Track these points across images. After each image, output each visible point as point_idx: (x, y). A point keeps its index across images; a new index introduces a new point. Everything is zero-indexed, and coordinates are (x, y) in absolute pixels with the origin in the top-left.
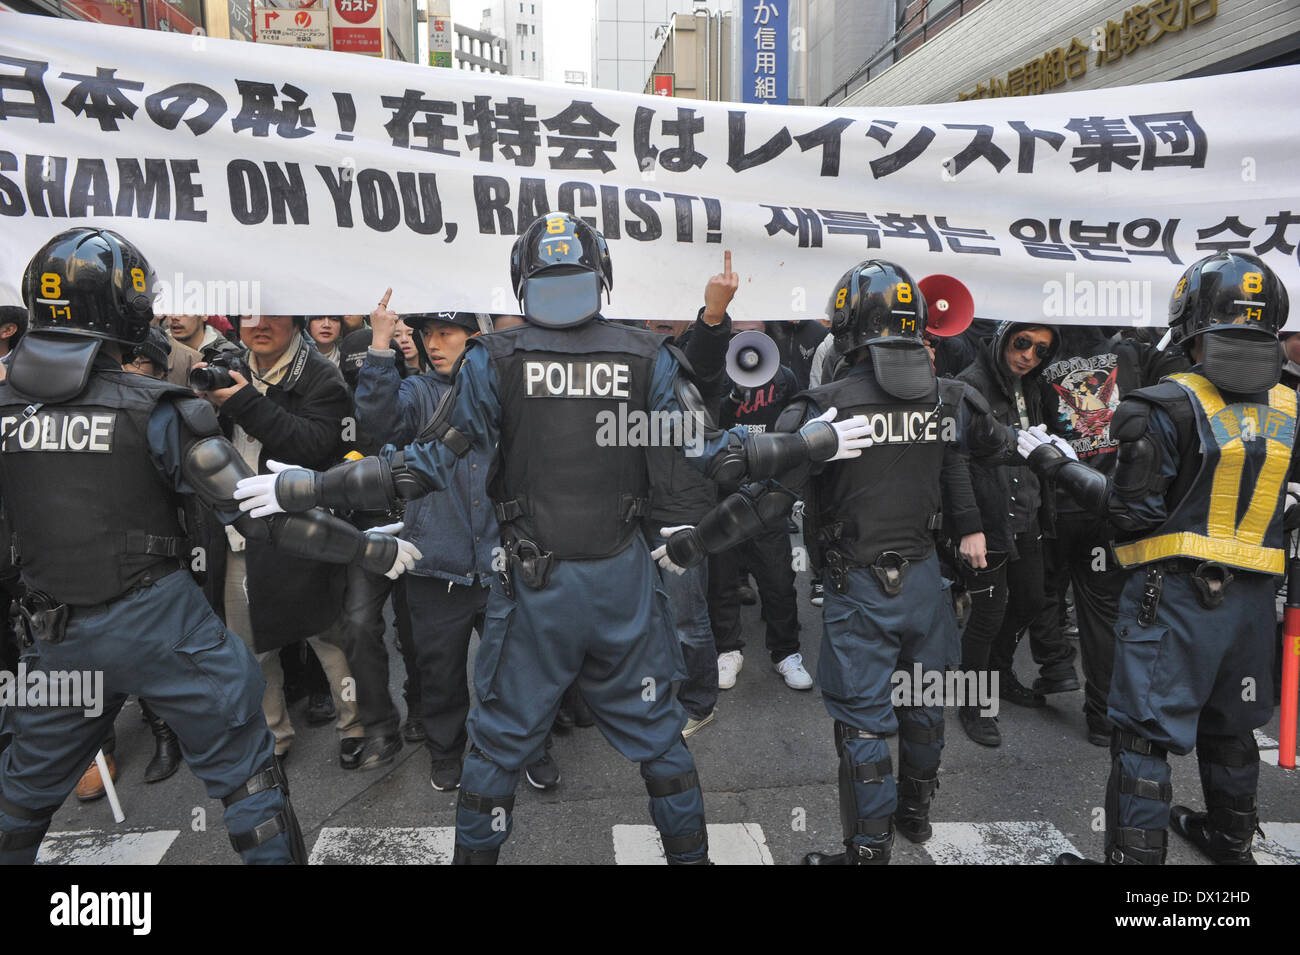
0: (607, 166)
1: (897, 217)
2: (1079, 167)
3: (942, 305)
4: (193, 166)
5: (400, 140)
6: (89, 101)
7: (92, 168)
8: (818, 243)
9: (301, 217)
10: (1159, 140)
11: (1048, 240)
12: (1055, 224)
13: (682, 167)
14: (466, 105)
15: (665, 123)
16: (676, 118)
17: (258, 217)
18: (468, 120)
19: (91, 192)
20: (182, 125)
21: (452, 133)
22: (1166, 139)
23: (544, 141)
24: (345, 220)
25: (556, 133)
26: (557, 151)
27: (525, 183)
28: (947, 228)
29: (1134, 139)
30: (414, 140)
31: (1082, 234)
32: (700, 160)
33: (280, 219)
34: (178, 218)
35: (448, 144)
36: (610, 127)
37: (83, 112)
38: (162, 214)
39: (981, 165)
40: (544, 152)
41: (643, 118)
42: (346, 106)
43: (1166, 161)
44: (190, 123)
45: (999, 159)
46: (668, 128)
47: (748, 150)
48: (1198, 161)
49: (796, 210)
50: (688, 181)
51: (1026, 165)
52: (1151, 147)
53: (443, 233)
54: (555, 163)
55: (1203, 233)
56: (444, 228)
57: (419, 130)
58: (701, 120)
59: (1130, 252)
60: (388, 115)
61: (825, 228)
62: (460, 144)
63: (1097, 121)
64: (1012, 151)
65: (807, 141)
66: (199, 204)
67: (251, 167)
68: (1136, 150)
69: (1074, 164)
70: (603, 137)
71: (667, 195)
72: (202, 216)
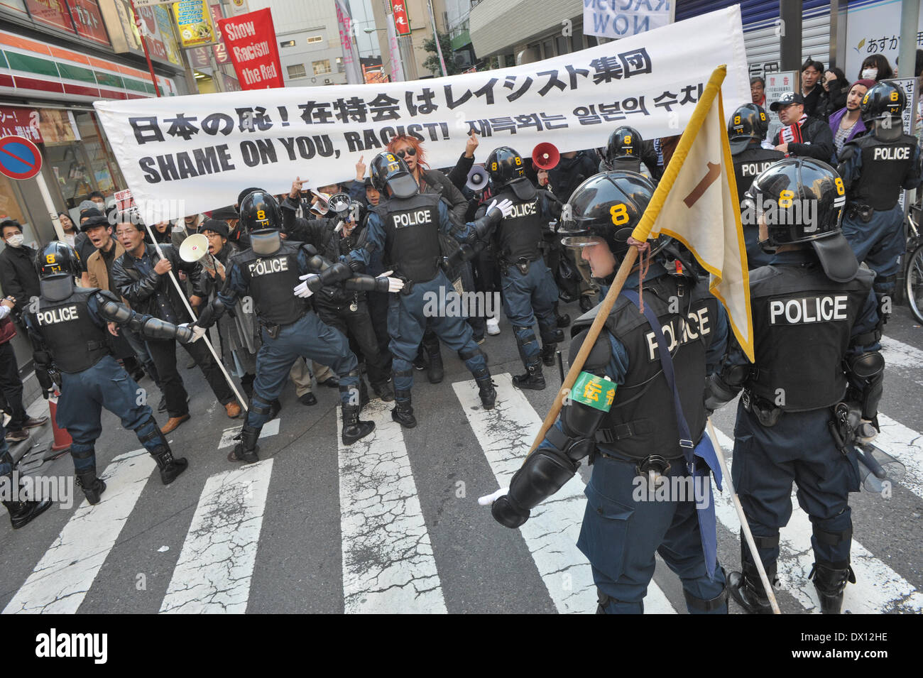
0: (397, 117)
1: (524, 116)
2: (597, 82)
3: (546, 156)
4: (225, 147)
5: (308, 121)
6: (178, 130)
7: (183, 157)
8: (490, 135)
9: (274, 159)
10: (630, 65)
11: (590, 114)
12: (592, 107)
13: (428, 112)
14: (334, 103)
15: (418, 97)
16: (422, 94)
17: (256, 163)
18: (336, 108)
19: (186, 167)
20: (219, 133)
21: (330, 114)
22: (633, 63)
23: (369, 111)
24: (292, 157)
25: (373, 107)
26: (375, 114)
27: (365, 132)
28: (546, 117)
29: (619, 66)
30: (314, 120)
31: (605, 109)
32: (435, 107)
33: (265, 162)
34: (223, 170)
35: (328, 119)
36: (396, 102)
37: (176, 135)
38: (217, 170)
39: (555, 90)
40: (369, 116)
41: (409, 96)
42: (283, 112)
43: (635, 73)
44: (222, 131)
45: (562, 86)
46: (419, 98)
47: (454, 100)
48: (648, 70)
49: (480, 121)
50: (432, 118)
51: (574, 86)
52: (627, 68)
53: (334, 155)
54: (375, 119)
55: (656, 100)
56: (334, 153)
57: (316, 115)
58: (433, 93)
59: (627, 113)
60: (301, 111)
61: (492, 129)
62: (334, 118)
63: (604, 60)
64: (567, 81)
65: (479, 94)
66: (230, 162)
67: (250, 143)
68: (621, 71)
69: (595, 82)
70: (393, 105)
71: (425, 125)
72: (232, 167)
